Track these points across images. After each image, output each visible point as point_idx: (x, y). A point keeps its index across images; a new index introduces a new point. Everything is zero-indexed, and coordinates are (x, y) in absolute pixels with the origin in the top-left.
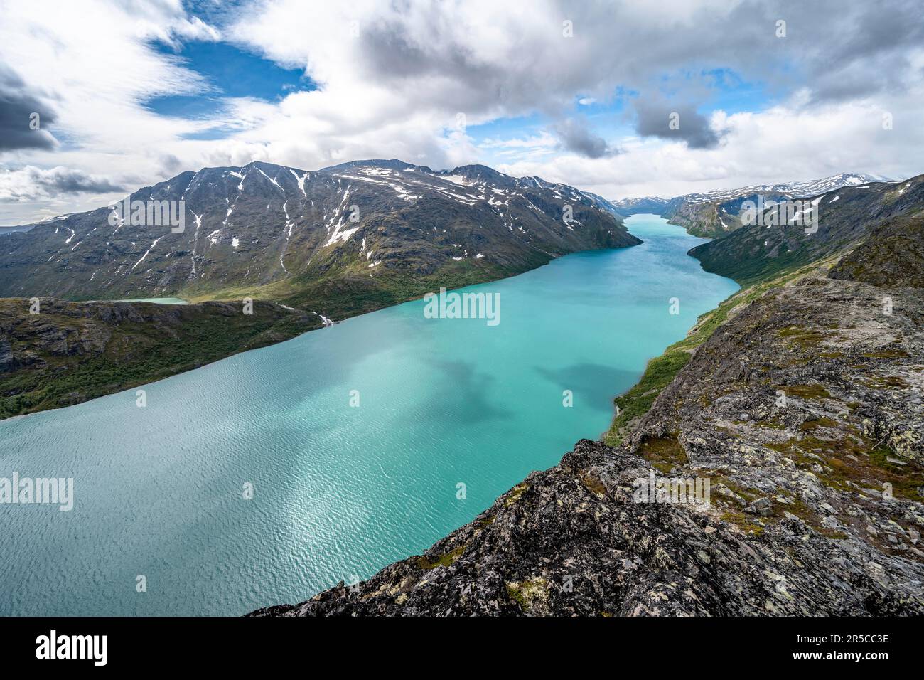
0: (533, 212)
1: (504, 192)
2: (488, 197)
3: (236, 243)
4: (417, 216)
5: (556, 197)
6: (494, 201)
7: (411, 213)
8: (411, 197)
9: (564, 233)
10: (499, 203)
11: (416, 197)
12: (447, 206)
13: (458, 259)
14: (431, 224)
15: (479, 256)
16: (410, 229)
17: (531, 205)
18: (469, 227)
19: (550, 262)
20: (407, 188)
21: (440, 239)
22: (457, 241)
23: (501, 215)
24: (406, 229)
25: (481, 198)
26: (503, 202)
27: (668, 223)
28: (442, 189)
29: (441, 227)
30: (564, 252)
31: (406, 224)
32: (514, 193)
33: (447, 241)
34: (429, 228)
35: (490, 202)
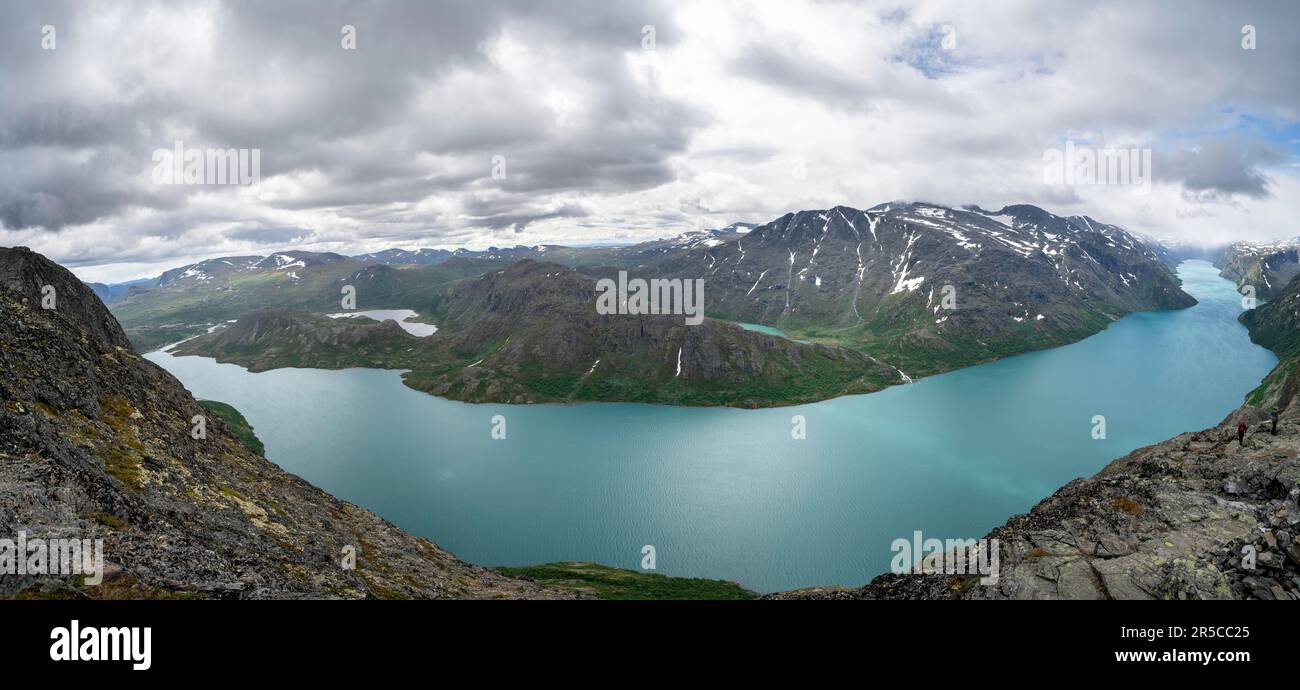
0: (1089, 264)
1: (1057, 239)
2: (1042, 246)
3: (818, 282)
4: (980, 270)
5: (1110, 244)
6: (1049, 250)
7: (974, 266)
8: (970, 245)
9: (1121, 289)
10: (1053, 252)
11: (974, 245)
12: (1008, 259)
13: (1019, 320)
14: (993, 279)
15: (1040, 317)
16: (973, 283)
17: (1086, 256)
18: (1030, 283)
19: (1109, 325)
20: (965, 234)
21: (1002, 295)
22: (1017, 300)
23: (1057, 266)
24: (970, 284)
25: (1036, 245)
26: (1058, 251)
27: (1220, 275)
28: (996, 234)
29: (1002, 283)
30: (1122, 313)
31: (970, 278)
32: (1067, 240)
33: (1008, 299)
34: (992, 283)
35: (1045, 251)
